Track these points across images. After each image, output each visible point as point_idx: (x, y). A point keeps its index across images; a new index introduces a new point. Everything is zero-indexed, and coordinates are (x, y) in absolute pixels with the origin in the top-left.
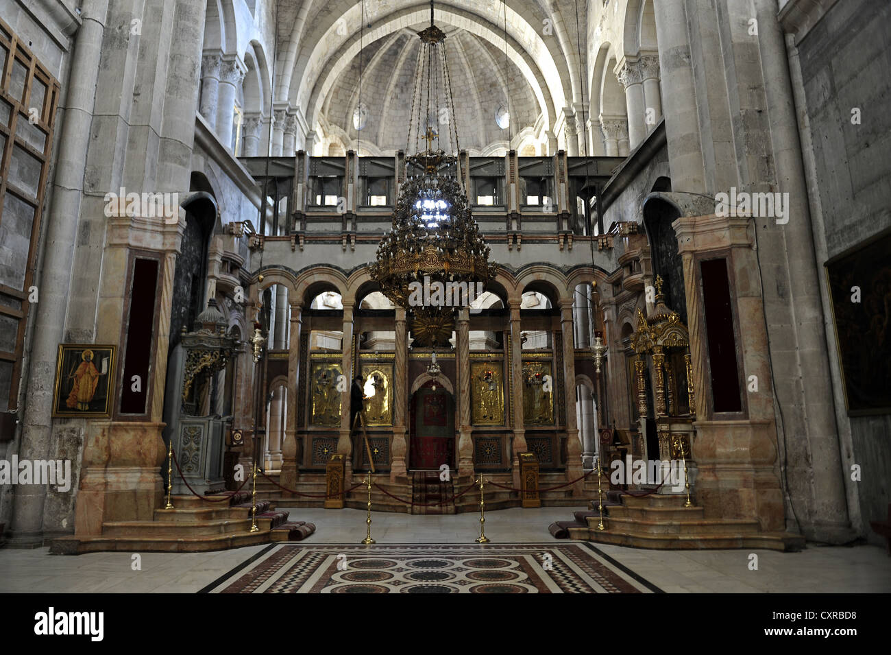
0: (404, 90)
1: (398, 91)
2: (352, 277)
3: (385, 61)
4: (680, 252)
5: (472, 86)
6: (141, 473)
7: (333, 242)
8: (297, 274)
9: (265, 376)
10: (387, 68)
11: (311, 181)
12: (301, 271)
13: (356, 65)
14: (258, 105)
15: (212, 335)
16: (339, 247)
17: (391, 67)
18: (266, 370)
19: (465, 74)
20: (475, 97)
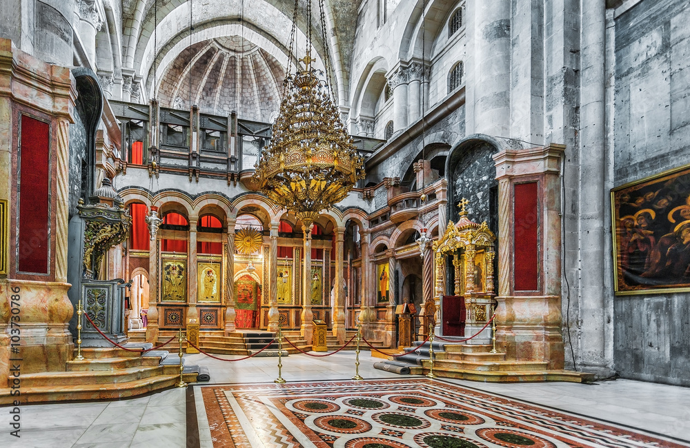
0: (209, 94)
1: (204, 94)
2: (197, 200)
3: (197, 68)
4: (496, 177)
5: (256, 97)
6: (49, 329)
7: (182, 174)
8: (154, 194)
9: (128, 267)
10: (198, 74)
11: (162, 127)
12: (157, 193)
13: (177, 66)
14: (110, 65)
15: (112, 209)
16: (187, 178)
17: (202, 73)
18: (128, 263)
19: (252, 88)
20: (258, 105)
